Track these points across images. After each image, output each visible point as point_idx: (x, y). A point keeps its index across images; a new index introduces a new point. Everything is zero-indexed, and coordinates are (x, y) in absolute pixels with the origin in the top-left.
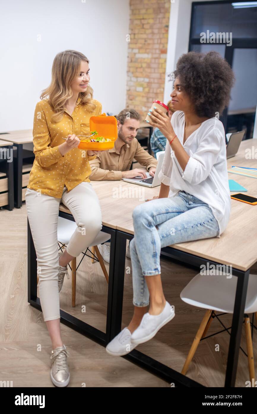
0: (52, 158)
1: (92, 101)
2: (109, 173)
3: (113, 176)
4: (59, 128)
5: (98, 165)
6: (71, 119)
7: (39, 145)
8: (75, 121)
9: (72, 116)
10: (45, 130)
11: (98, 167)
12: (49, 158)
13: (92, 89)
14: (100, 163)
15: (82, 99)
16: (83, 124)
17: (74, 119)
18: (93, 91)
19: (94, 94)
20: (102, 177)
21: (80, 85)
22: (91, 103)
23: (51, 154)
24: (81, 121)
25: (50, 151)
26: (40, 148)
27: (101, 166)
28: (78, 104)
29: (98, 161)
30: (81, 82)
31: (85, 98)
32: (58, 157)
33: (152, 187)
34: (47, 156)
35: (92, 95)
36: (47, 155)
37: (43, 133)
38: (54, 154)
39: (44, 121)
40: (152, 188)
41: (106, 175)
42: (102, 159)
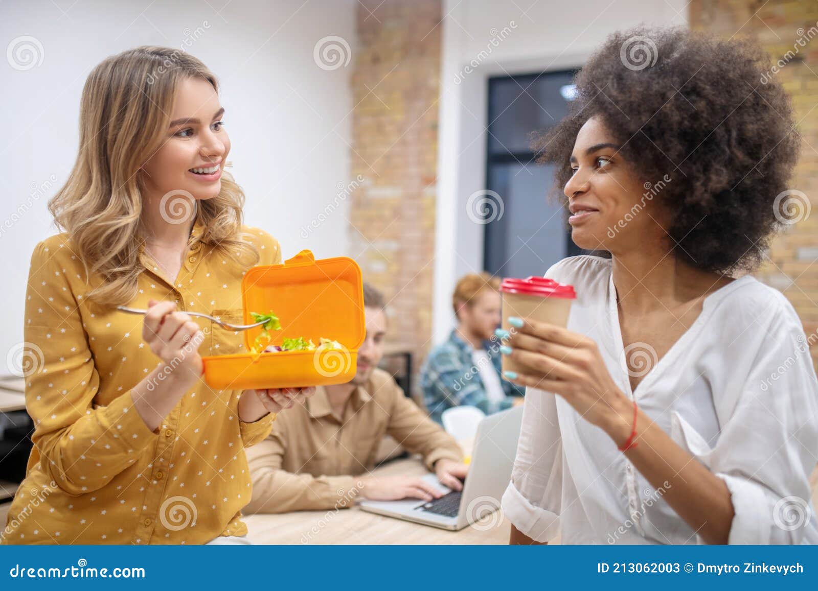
0: (108, 447)
1: (241, 237)
2: (312, 485)
3: (326, 494)
4: (127, 335)
5: (277, 460)
6: (173, 297)
7: (54, 406)
8: (188, 304)
9: (179, 286)
10: (75, 346)
11: (273, 467)
12: (96, 450)
13: (239, 191)
14: (282, 456)
15: (207, 225)
16: (219, 313)
17: (184, 299)
18: (243, 195)
19: (246, 210)
20: (289, 498)
21: (192, 171)
22: (239, 243)
23: (103, 428)
24: (212, 303)
25: (98, 420)
26: (55, 420)
27: (285, 465)
28: (193, 241)
29: (275, 448)
30: (195, 159)
31: (217, 224)
32: (135, 436)
33: (458, 528)
34: (89, 439)
35: (238, 211)
36: (85, 436)
37: (69, 356)
38: (115, 427)
39: (67, 308)
40: (455, 531)
41: (305, 495)
42: (288, 442)
